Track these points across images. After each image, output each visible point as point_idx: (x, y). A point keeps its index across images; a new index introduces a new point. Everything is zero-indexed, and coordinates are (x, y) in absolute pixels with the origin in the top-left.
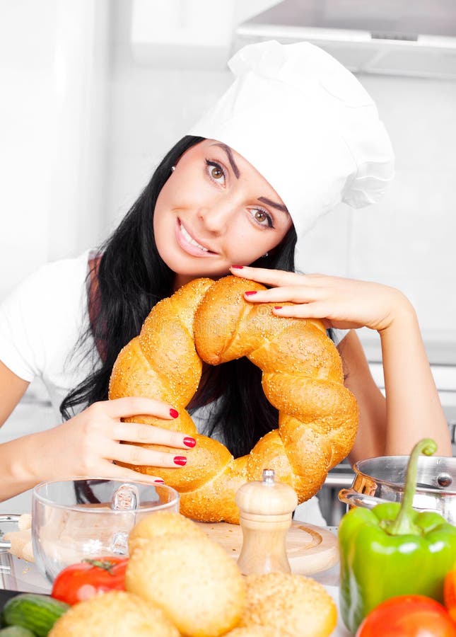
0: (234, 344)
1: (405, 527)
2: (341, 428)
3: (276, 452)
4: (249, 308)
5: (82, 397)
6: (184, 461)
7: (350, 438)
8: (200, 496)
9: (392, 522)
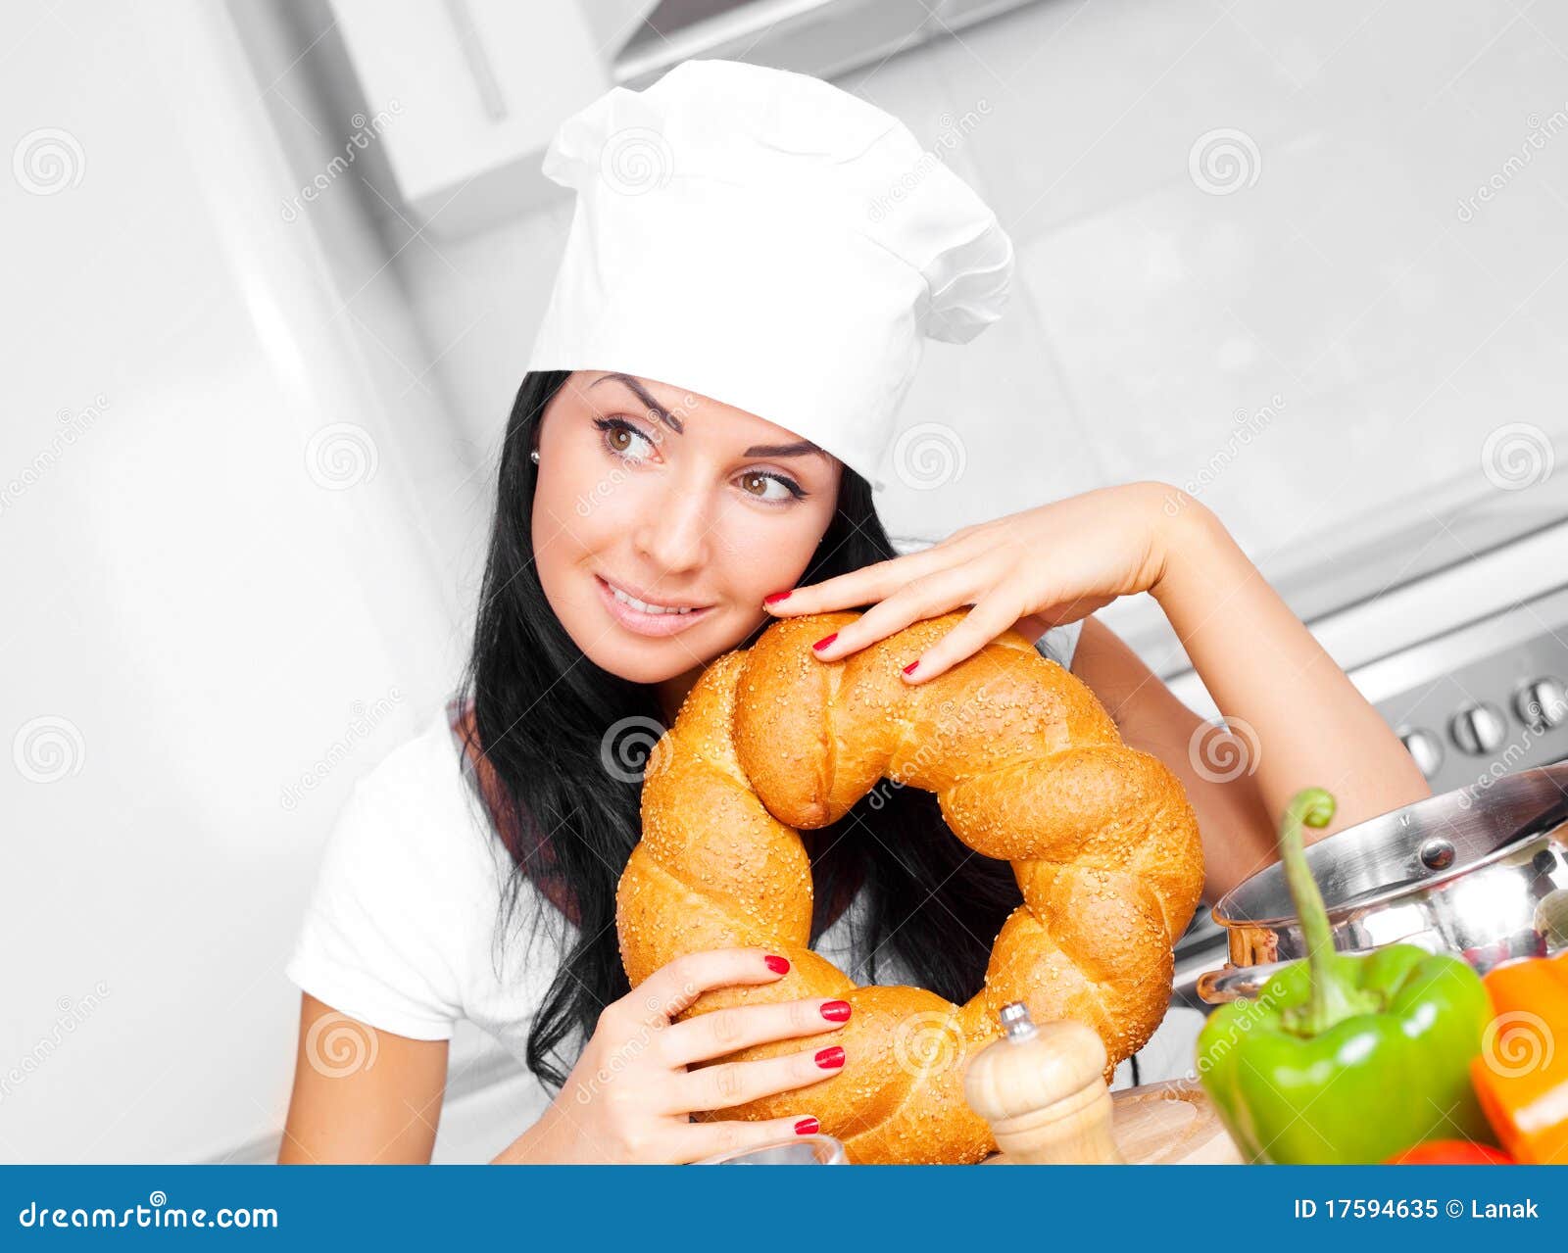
0: (839, 763)
1: (1339, 1002)
2: (1151, 837)
3: (1033, 951)
4: (836, 675)
5: (563, 1019)
6: (840, 1055)
7: (1182, 850)
8: (913, 1119)
9: (1307, 1006)
